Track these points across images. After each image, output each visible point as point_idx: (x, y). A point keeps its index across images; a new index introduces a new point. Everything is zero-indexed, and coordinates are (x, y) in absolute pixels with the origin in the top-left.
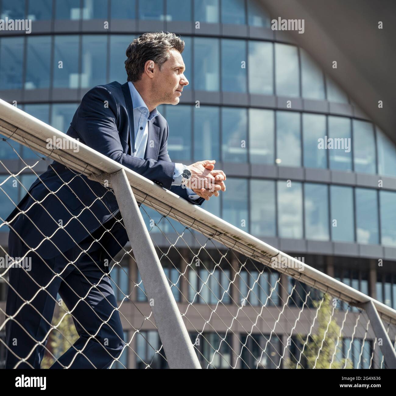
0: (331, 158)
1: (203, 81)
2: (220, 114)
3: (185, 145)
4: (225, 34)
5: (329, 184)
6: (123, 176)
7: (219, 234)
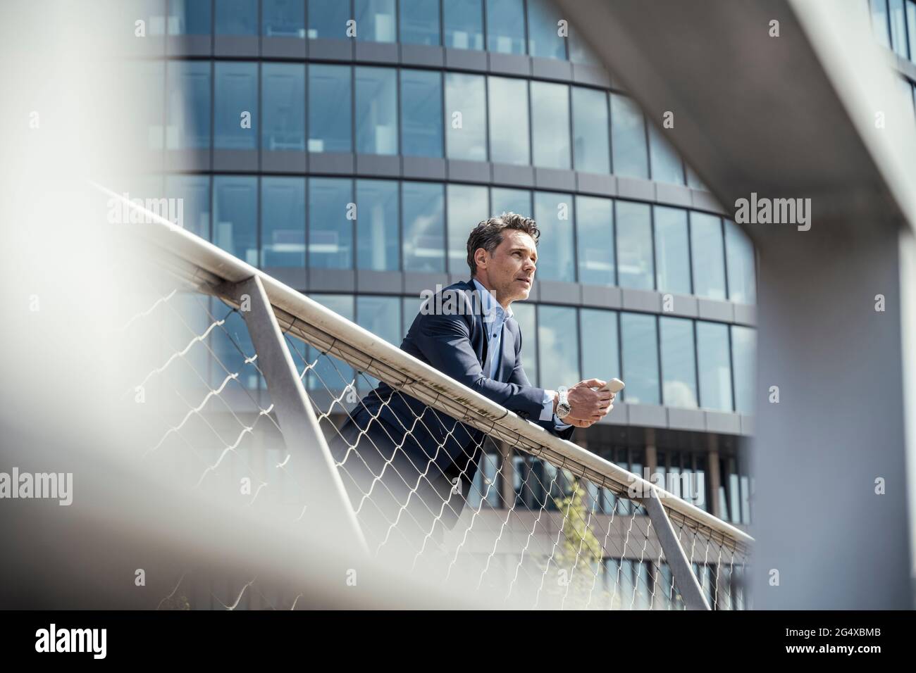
0: (581, 264)
1: (371, 138)
2: (400, 191)
3: (341, 244)
4: (405, 61)
5: (578, 307)
6: (257, 287)
7: (410, 382)
